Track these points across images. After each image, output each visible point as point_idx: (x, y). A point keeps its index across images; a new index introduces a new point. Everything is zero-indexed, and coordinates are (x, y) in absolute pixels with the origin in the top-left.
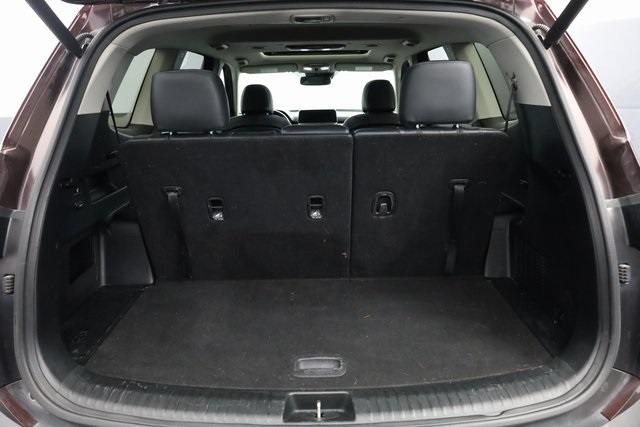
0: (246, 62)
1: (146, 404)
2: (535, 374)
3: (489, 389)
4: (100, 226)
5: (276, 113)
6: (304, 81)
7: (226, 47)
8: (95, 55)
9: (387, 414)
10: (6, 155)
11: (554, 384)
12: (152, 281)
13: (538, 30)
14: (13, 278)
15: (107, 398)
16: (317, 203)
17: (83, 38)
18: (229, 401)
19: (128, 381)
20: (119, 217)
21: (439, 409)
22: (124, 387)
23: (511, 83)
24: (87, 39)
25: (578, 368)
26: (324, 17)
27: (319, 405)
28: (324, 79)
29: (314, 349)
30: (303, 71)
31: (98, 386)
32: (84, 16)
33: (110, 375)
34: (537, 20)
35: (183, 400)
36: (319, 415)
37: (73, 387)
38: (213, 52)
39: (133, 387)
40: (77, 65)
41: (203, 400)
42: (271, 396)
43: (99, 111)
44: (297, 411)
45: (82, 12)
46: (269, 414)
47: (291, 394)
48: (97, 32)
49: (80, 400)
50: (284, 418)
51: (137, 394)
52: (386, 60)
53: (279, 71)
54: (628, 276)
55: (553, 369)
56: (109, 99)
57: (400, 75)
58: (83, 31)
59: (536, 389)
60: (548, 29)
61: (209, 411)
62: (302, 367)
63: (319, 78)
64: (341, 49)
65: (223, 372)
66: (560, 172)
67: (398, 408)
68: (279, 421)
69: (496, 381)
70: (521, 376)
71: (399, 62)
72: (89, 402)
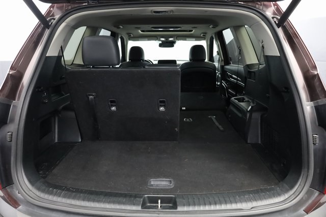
0: (132, 35)
1: (74, 198)
2: (269, 190)
3: (246, 196)
4: (56, 112)
5: (146, 61)
6: (161, 45)
7: (122, 27)
8: (56, 27)
9: (193, 206)
10: (11, 74)
11: (279, 195)
12: (80, 140)
13: (275, 19)
14: (12, 134)
15: (55, 195)
16: (163, 103)
17: (50, 20)
18: (115, 198)
19: (66, 187)
20: (65, 109)
21: (220, 205)
22: (63, 190)
23: (261, 45)
24: (53, 20)
25: (292, 187)
26: (168, 11)
27: (159, 201)
28: (171, 44)
29: (158, 175)
30: (160, 40)
31: (51, 189)
32: (52, 9)
33: (57, 184)
34: (274, 13)
35: (92, 197)
36: (159, 207)
37: (39, 189)
38: (115, 30)
39: (68, 190)
40: (47, 32)
41: (102, 197)
42: (136, 196)
43: (57, 55)
44: (149, 204)
45: (50, 7)
46: (134, 205)
47: (146, 196)
48: (57, 17)
49: (42, 195)
50: (142, 207)
51: (70, 193)
52: (202, 35)
53: (148, 40)
54: (318, 141)
55: (279, 188)
56: (62, 50)
57: (209, 43)
58: (51, 16)
59: (270, 197)
60: (279, 18)
61: (104, 202)
62: (152, 183)
63: (168, 44)
64: (179, 29)
65: (113, 184)
66: (284, 89)
67: (199, 205)
68: (139, 208)
69: (249, 192)
70: (262, 191)
71: (208, 36)
72: (46, 196)
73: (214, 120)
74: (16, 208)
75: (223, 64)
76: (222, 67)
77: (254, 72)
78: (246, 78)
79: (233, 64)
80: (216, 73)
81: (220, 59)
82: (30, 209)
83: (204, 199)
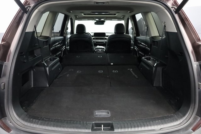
0: (78, 17)
1: (47, 125)
2: (170, 117)
3: (156, 121)
5: (87, 33)
6: (95, 23)
7: (72, 12)
9: (124, 129)
10: (2, 44)
11: (177, 120)
12: (48, 86)
13: (173, 8)
14: (4, 84)
15: (35, 123)
17: (27, 7)
19: (41, 118)
20: (37, 65)
21: (141, 127)
22: (40, 120)
24: (29, 8)
25: (184, 115)
26: (105, 2)
27: (102, 126)
28: (102, 23)
29: (100, 108)
30: (95, 20)
31: (31, 119)
33: (35, 116)
34: (173, 5)
35: (59, 124)
36: (102, 129)
37: (23, 120)
38: (67, 13)
39: (43, 120)
40: (26, 16)
41: (65, 124)
42: (87, 123)
43: (32, 31)
44: (95, 128)
46: (86, 129)
47: (94, 122)
48: (32, 5)
49: (26, 123)
50: (92, 130)
51: (44, 122)
52: (122, 17)
53: (88, 20)
55: (176, 115)
56: (35, 27)
57: (126, 22)
58: (28, 5)
59: (171, 122)
60: (176, 8)
61: (67, 127)
62: (97, 114)
63: (100, 23)
64: (108, 13)
65: (72, 115)
66: (179, 53)
67: (128, 128)
68: (90, 131)
69: (158, 119)
70: (166, 117)
71: (126, 18)
72: (29, 124)
73: (132, 71)
74: (9, 132)
75: (135, 36)
76: (135, 38)
77: (157, 42)
78: (151, 45)
79: (141, 35)
80: (131, 41)
81: (134, 32)
82: (19, 133)
83: (130, 124)
